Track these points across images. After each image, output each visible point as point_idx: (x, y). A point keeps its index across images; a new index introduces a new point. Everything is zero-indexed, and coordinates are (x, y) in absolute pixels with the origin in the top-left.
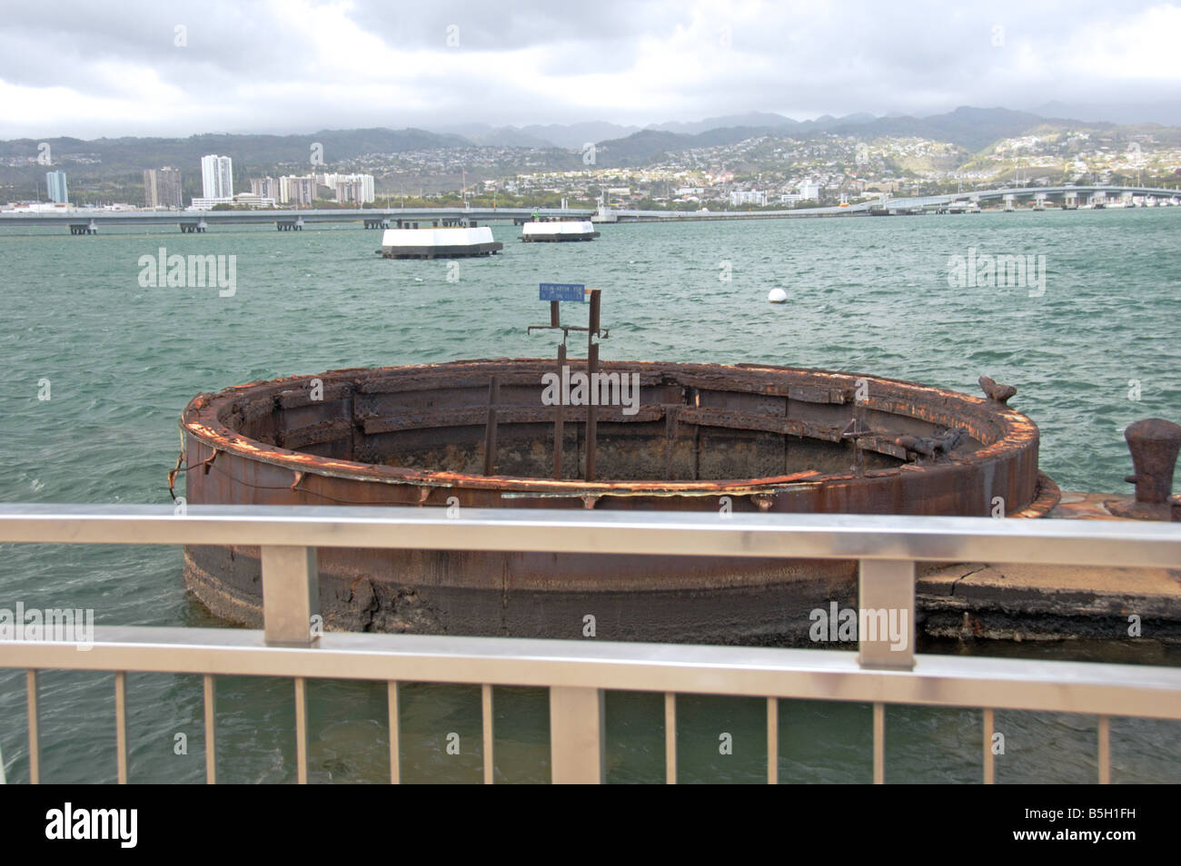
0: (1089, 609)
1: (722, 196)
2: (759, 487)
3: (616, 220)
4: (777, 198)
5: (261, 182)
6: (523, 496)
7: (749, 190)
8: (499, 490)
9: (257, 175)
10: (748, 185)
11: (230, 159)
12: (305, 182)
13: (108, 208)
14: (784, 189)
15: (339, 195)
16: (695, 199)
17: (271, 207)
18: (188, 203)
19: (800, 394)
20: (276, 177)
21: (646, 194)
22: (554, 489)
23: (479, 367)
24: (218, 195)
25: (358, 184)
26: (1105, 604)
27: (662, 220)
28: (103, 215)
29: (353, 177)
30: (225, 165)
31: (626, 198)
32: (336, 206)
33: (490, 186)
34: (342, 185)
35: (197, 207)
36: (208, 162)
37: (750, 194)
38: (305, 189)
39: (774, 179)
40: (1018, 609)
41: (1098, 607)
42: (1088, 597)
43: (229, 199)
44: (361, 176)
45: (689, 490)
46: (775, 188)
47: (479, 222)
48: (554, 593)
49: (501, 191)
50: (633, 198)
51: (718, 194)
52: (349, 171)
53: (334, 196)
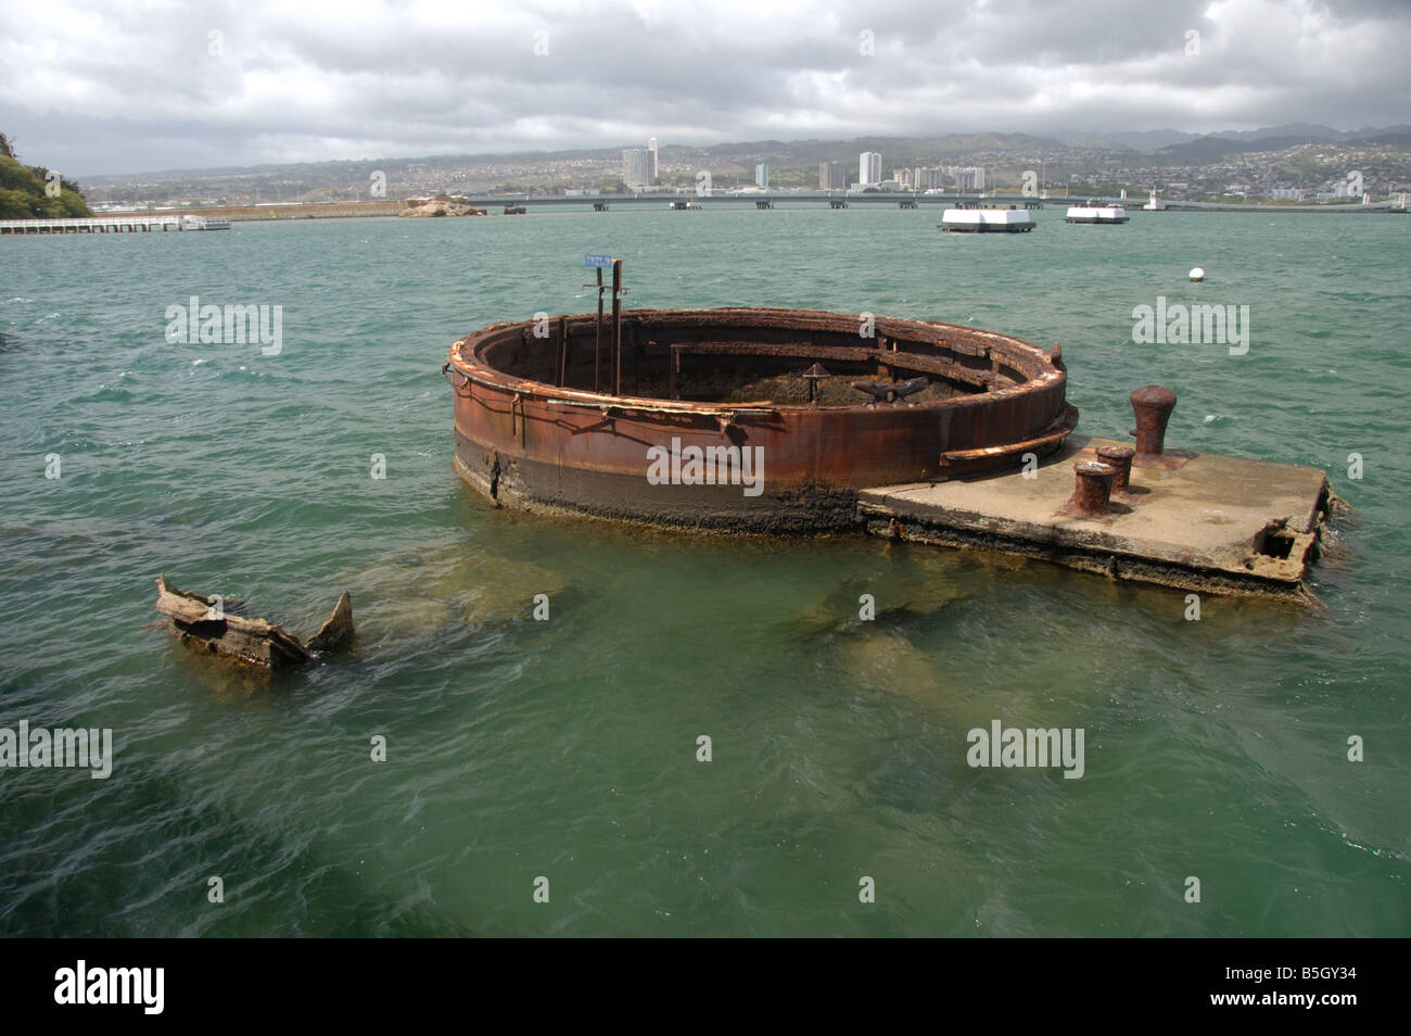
0: (975, 525)
1: (1266, 192)
2: (722, 410)
3: (1163, 208)
4: (1313, 195)
5: (900, 172)
6: (560, 402)
7: (1289, 188)
9: (899, 167)
10: (1289, 184)
11: (880, 156)
12: (933, 172)
13: (793, 189)
14: (1321, 187)
15: (958, 182)
16: (1241, 193)
17: (906, 190)
18: (848, 186)
20: (912, 169)
21: (1201, 188)
22: (584, 400)
24: (869, 181)
25: (973, 174)
26: (987, 523)
27: (1203, 210)
28: (779, 195)
29: (969, 169)
30: (876, 160)
31: (1183, 191)
32: (955, 191)
33: (1075, 178)
34: (960, 175)
35: (854, 190)
36: (864, 158)
37: (1289, 191)
38: (933, 177)
39: (1313, 180)
41: (982, 524)
42: (975, 517)
43: (875, 185)
44: (975, 168)
45: (671, 408)
46: (1314, 187)
48: (587, 471)
49: (1083, 183)
50: (1189, 192)
51: (1262, 190)
52: (968, 165)
53: (954, 183)
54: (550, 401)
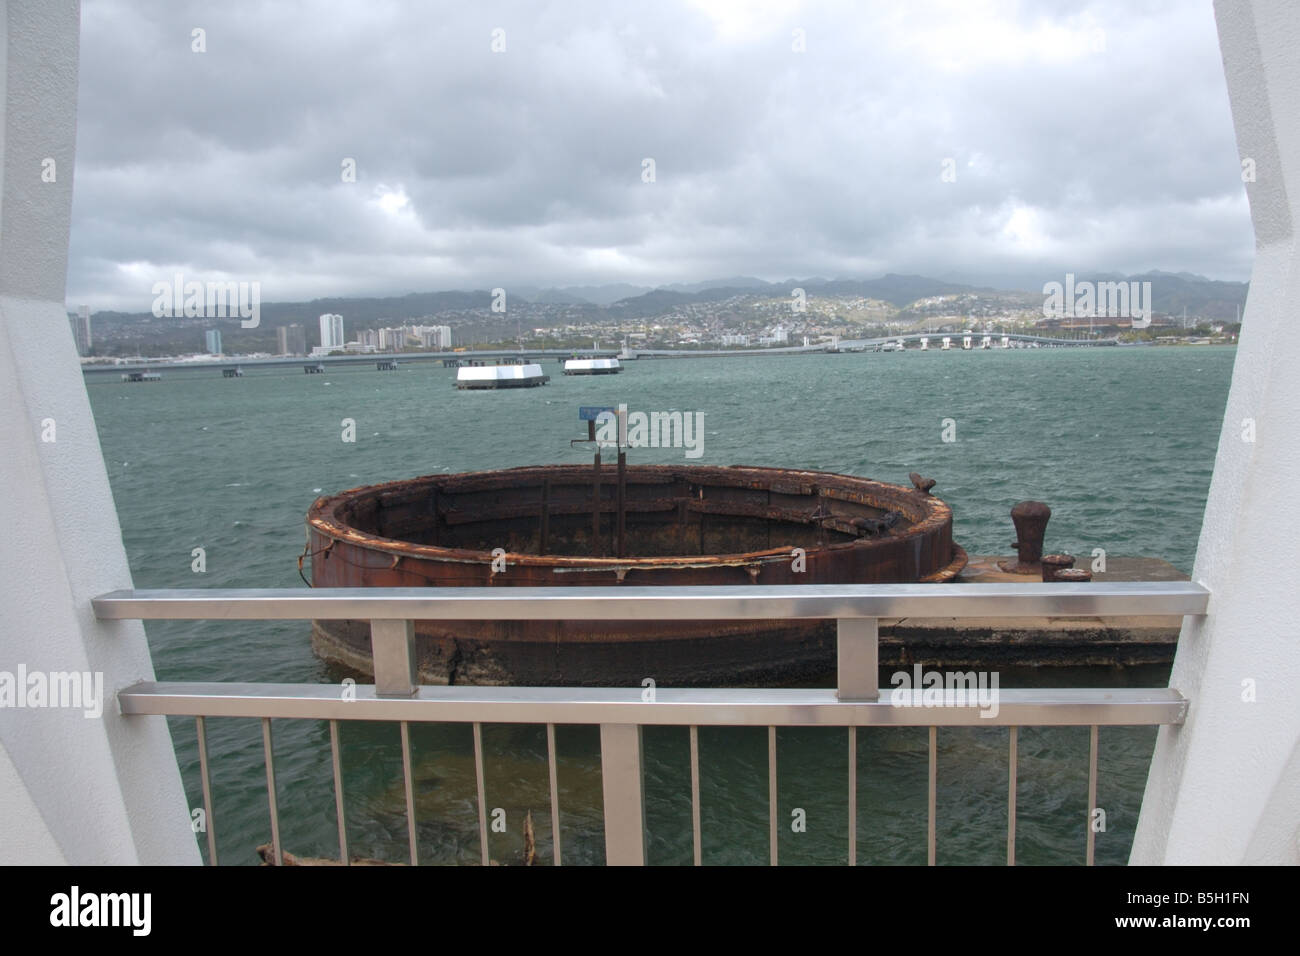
0: (988, 640)
1: (716, 338)
2: (750, 560)
3: (635, 357)
4: (756, 340)
5: (365, 333)
6: (570, 570)
7: (736, 334)
8: (551, 567)
9: (362, 329)
10: (735, 331)
11: (341, 317)
12: (398, 333)
13: (250, 356)
14: (762, 333)
15: (424, 342)
16: (695, 341)
17: (372, 352)
18: (310, 350)
19: (778, 488)
20: (376, 329)
21: (658, 338)
23: (534, 472)
24: (332, 344)
25: (438, 333)
26: (999, 637)
27: (671, 357)
28: (248, 362)
29: (434, 328)
30: (338, 321)
31: (643, 341)
32: (422, 351)
33: (540, 333)
34: (426, 334)
35: (317, 354)
36: (325, 320)
37: (736, 337)
38: (398, 337)
39: (754, 326)
40: (939, 643)
41: (995, 639)
42: (988, 632)
43: (341, 347)
44: (440, 327)
45: (697, 563)
46: (755, 333)
47: (531, 361)
49: (548, 337)
50: (648, 341)
51: (712, 337)
52: (431, 325)
53: (420, 343)
54: (556, 571)
